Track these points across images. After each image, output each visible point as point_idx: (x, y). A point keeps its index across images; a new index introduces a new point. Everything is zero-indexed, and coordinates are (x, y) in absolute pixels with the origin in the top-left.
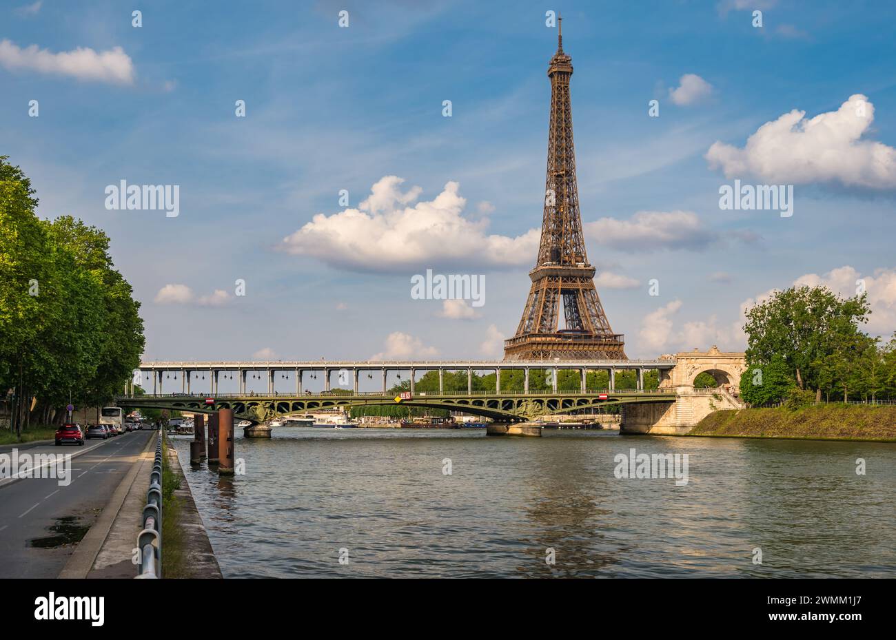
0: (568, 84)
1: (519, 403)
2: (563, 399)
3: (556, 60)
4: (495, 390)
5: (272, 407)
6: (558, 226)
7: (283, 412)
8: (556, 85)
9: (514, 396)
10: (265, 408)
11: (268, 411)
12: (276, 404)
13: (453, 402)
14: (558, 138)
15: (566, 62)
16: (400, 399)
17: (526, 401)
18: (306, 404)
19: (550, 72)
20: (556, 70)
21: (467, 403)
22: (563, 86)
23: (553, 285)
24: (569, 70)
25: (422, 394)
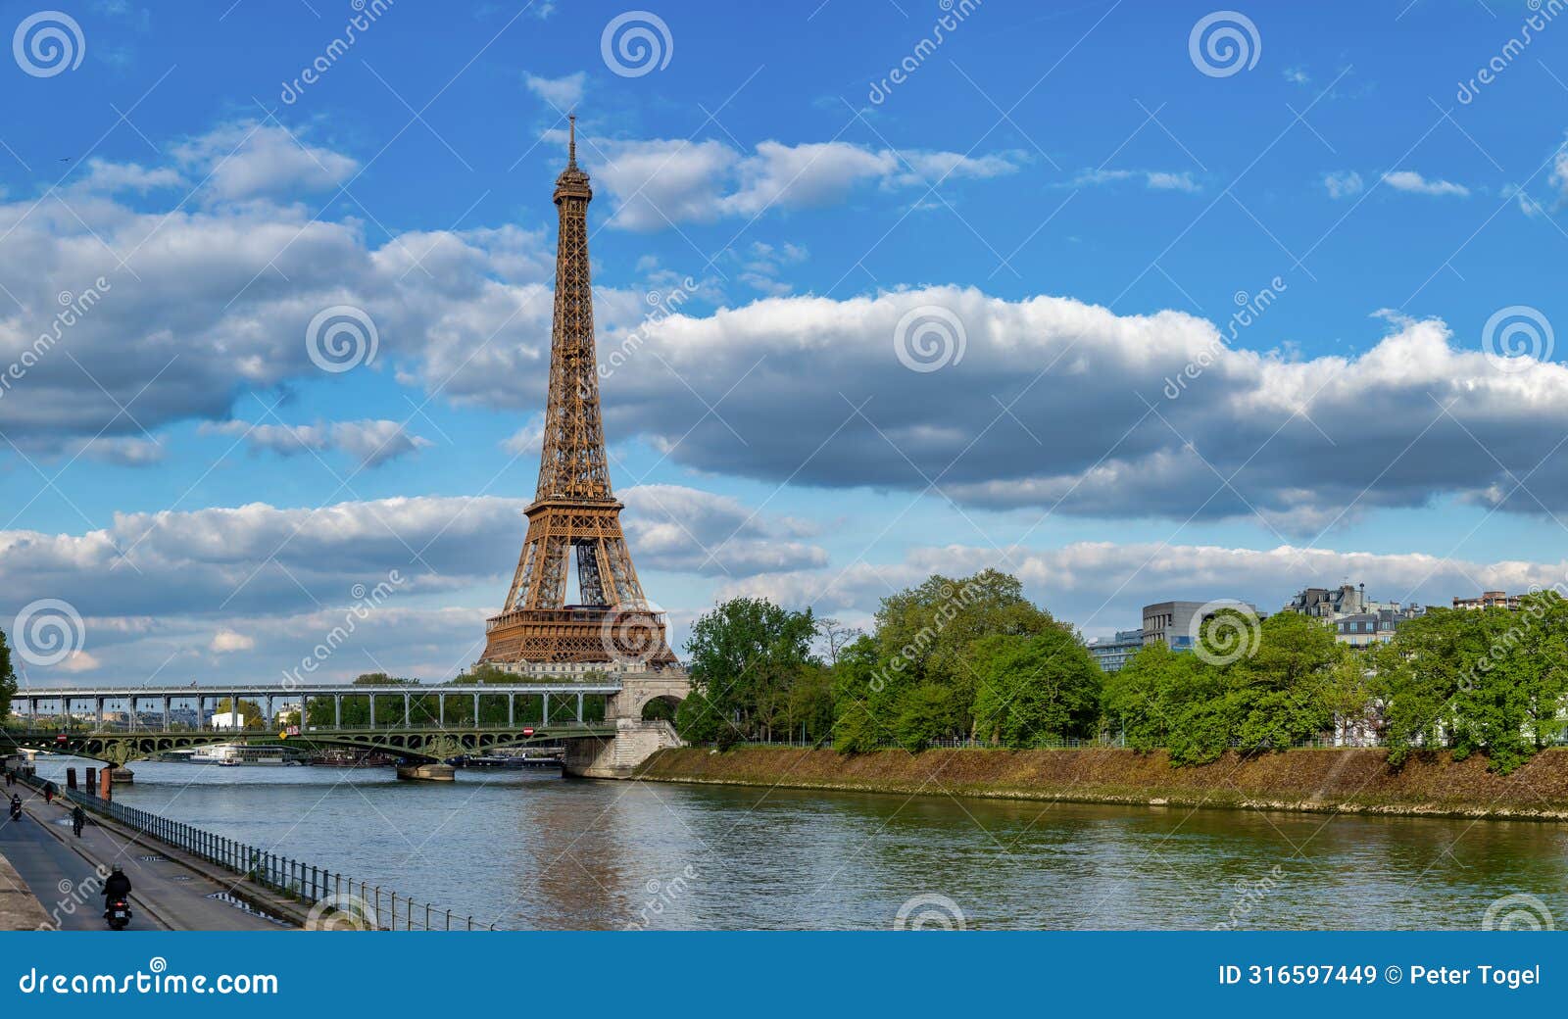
0: (583, 215)
1: (429, 739)
2: (481, 734)
3: (566, 178)
4: (403, 722)
5: (134, 745)
6: (567, 436)
7: (147, 751)
8: (566, 217)
9: (423, 731)
10: (126, 747)
11: (130, 750)
12: (139, 742)
13: (349, 739)
14: (569, 297)
15: (582, 182)
16: (285, 735)
17: (436, 736)
18: (174, 742)
19: (557, 197)
20: (565, 194)
21: (366, 739)
22: (576, 218)
23: (559, 531)
24: (586, 195)
25: (312, 729)
